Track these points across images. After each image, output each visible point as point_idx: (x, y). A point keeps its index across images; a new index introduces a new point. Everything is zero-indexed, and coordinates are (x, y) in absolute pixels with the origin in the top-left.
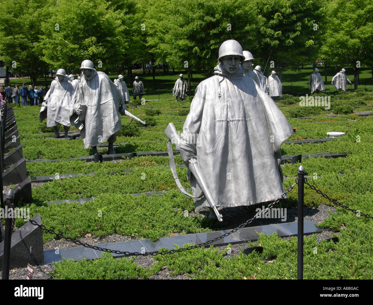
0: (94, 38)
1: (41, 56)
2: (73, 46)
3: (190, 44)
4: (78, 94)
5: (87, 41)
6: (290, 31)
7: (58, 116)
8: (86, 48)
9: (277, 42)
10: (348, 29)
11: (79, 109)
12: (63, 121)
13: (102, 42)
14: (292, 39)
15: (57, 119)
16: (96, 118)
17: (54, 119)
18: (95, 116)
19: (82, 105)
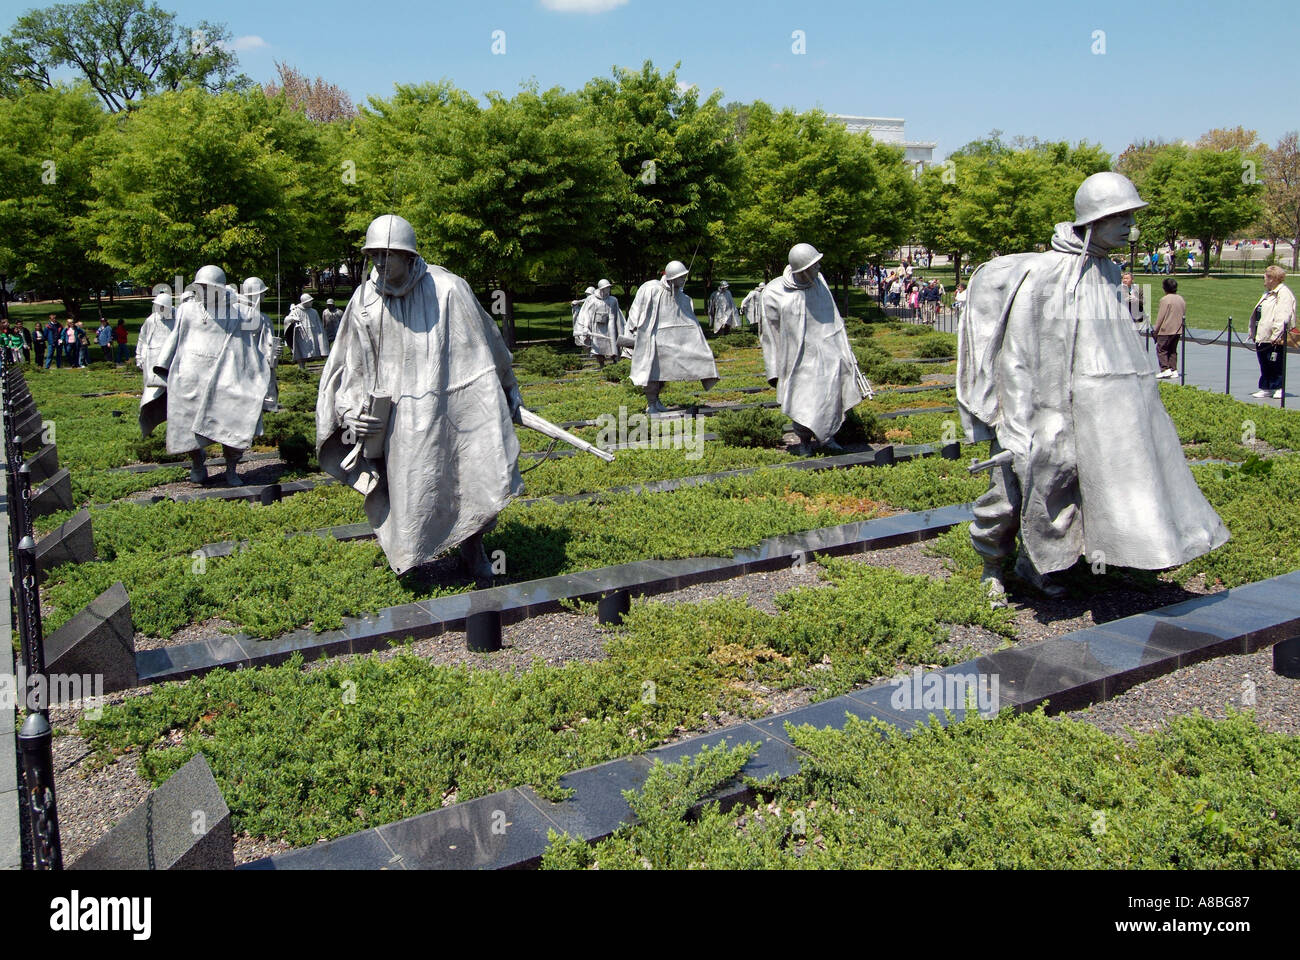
0: (232, 210)
1: (92, 250)
2: (177, 227)
3: (473, 224)
4: (349, 353)
5: (214, 215)
6: (675, 201)
7: (205, 418)
8: (213, 232)
9: (650, 222)
10: (770, 202)
11: (363, 412)
12: (224, 433)
13: (255, 218)
14: (681, 217)
15: (203, 426)
16: (436, 448)
17: (194, 428)
18: (433, 438)
19: (375, 396)
